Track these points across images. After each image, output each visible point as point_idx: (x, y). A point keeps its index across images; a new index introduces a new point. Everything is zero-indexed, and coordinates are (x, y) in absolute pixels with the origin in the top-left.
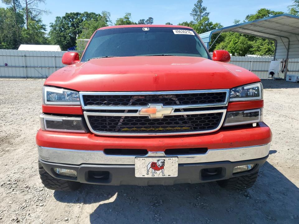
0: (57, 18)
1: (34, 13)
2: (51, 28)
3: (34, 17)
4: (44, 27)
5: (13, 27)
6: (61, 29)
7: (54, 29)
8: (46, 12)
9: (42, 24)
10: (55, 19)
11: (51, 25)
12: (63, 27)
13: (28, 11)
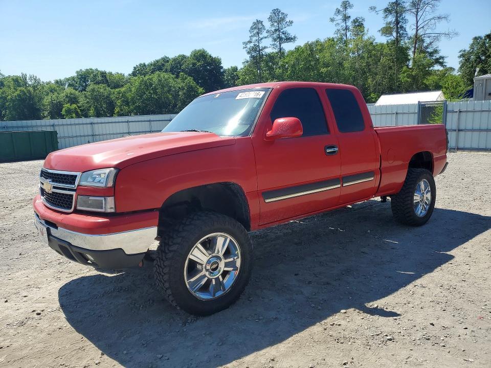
0: (476, 39)
1: (427, 40)
2: (461, 59)
3: (427, 47)
4: (441, 61)
5: (390, 68)
6: (479, 57)
7: (466, 60)
8: (447, 35)
9: (438, 57)
10: (471, 42)
11: (461, 53)
12: (484, 53)
13: (418, 39)
